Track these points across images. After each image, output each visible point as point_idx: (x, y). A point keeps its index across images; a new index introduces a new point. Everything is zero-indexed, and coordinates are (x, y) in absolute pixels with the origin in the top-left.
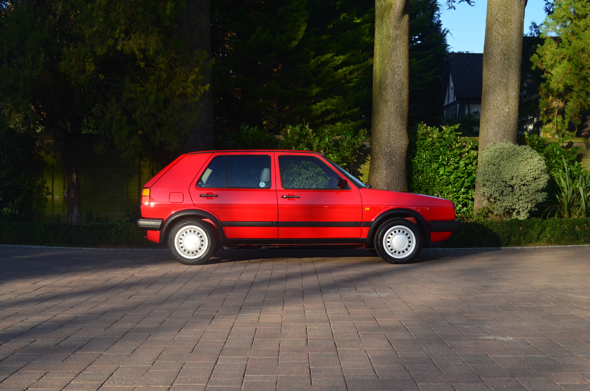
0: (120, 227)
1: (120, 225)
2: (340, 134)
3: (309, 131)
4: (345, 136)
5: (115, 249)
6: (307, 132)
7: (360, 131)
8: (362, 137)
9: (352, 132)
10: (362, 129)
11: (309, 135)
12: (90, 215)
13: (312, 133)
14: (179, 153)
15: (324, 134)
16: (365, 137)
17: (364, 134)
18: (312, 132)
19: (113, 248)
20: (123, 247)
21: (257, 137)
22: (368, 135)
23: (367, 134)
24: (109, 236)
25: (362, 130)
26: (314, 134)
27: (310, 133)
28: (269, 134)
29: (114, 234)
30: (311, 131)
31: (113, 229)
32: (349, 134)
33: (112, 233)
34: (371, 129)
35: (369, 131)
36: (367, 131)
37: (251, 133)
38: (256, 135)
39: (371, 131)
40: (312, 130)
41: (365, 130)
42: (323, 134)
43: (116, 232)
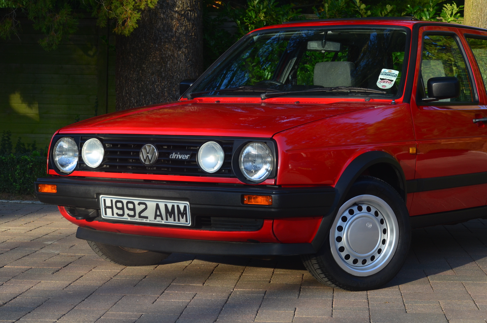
0: (28, 163)
1: (29, 159)
2: (411, 13)
3: (360, 7)
4: (419, 17)
5: (19, 202)
6: (358, 9)
7: (445, 7)
8: (449, 18)
9: (431, 10)
10: (448, 4)
11: (360, 13)
12: (7, 139)
13: (365, 11)
14: (144, 39)
15: (385, 13)
16: (454, 17)
17: (452, 13)
18: (367, 9)
19: (18, 199)
20: (35, 197)
21: (274, 16)
22: (459, 14)
23: (456, 12)
24: (11, 179)
25: (448, 6)
26: (369, 13)
27: (362, 10)
28: (295, 12)
29: (19, 175)
30: (363, 6)
31: (18, 167)
32: (427, 13)
33: (16, 173)
34: (463, 4)
35: (461, 7)
36: (458, 7)
37: (265, 10)
38: (273, 12)
39: (463, 8)
40: (366, 5)
41: (453, 5)
42: (383, 13)
43: (23, 172)
